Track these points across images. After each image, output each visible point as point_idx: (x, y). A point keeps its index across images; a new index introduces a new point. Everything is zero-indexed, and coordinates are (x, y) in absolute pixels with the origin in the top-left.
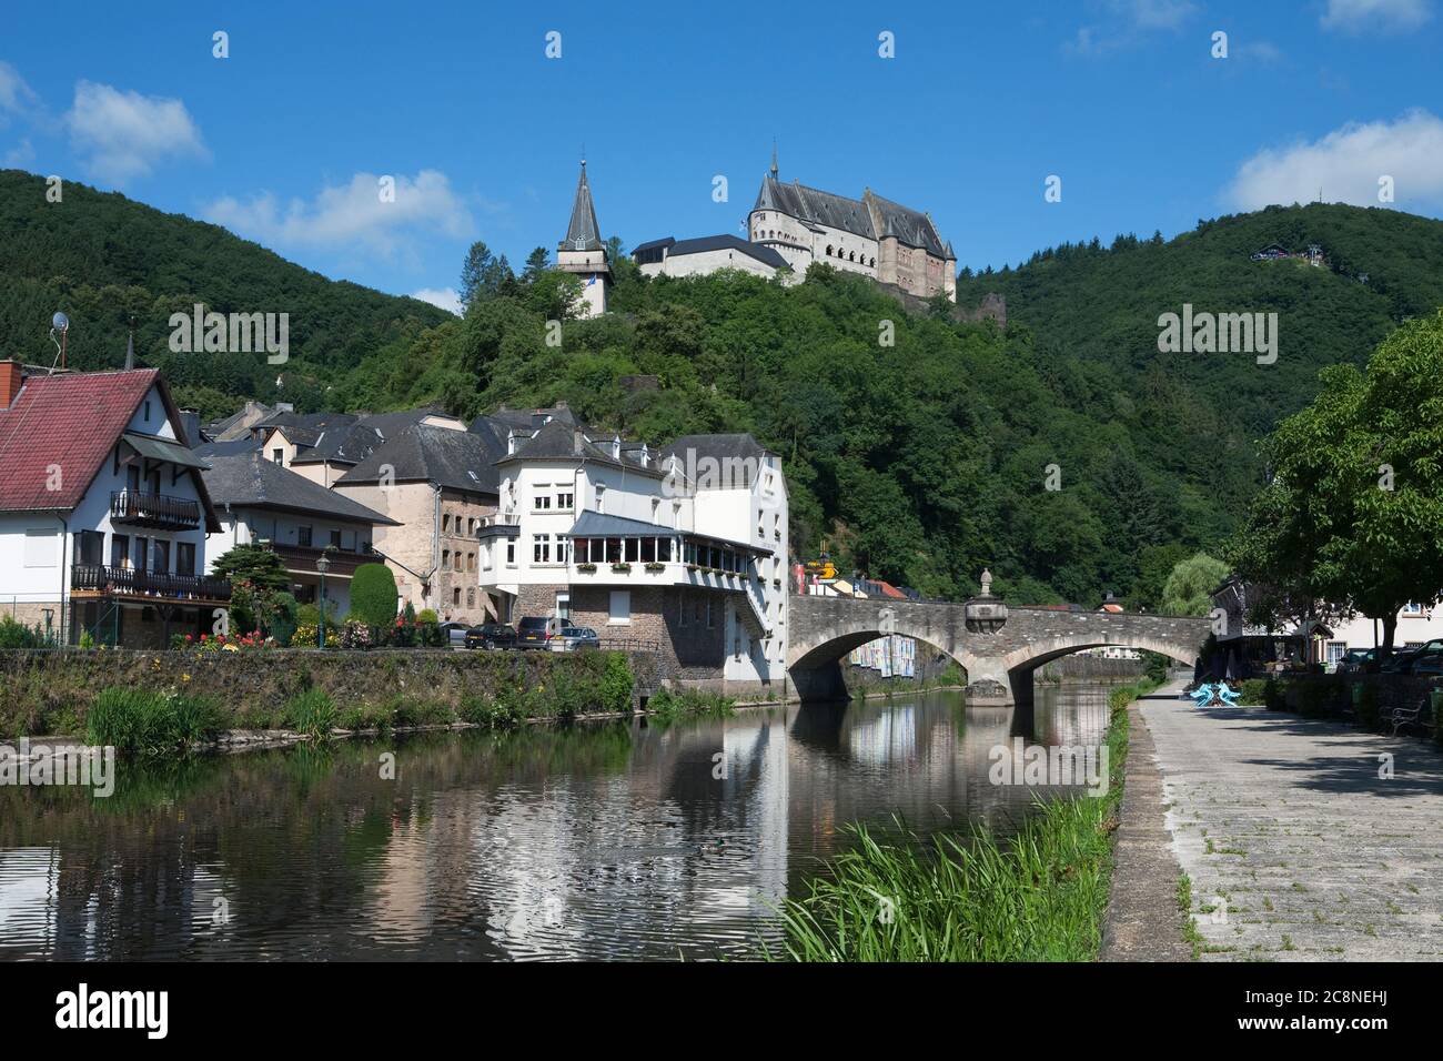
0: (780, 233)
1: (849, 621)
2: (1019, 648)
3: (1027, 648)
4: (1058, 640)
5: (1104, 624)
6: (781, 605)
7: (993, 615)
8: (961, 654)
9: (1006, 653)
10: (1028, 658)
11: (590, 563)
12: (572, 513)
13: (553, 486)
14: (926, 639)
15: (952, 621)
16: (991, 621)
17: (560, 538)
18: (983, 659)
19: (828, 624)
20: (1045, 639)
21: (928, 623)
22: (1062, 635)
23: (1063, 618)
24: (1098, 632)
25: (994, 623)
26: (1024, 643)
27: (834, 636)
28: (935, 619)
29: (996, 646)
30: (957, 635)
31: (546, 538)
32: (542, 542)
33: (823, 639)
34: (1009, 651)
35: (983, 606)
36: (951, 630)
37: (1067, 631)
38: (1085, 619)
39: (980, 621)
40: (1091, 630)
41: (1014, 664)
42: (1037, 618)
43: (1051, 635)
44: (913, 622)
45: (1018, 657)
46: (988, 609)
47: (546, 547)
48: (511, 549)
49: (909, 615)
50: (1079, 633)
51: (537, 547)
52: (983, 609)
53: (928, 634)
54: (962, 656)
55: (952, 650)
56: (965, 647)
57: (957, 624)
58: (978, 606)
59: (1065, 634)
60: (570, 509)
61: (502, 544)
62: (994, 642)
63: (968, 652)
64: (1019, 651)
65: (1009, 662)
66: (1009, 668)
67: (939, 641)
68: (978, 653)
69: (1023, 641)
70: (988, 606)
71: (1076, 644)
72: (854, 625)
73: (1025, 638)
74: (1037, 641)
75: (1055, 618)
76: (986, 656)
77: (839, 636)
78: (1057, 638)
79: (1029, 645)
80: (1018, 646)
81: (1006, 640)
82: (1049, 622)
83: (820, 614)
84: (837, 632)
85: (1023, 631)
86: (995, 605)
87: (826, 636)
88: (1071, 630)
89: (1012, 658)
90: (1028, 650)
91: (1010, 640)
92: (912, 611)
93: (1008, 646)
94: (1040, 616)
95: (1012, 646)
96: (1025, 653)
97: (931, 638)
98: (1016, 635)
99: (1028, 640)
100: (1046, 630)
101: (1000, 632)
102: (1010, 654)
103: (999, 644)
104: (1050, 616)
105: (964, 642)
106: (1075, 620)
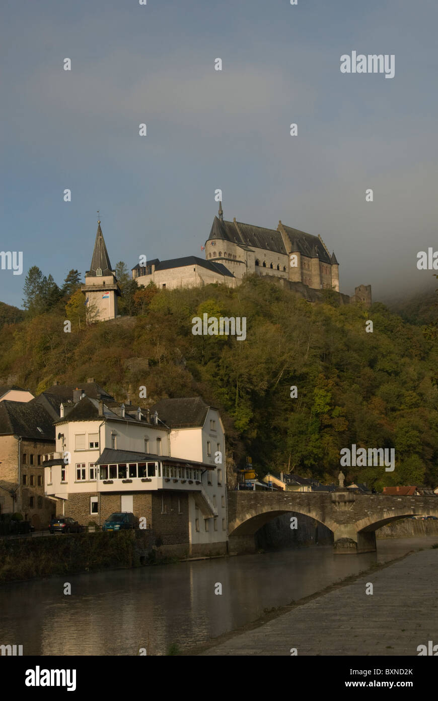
0: (225, 253)
1: (263, 505)
2: (363, 518)
3: (368, 518)
4: (386, 513)
5: (412, 502)
6: (222, 497)
7: (346, 498)
8: (329, 523)
9: (356, 521)
10: (368, 524)
11: (109, 479)
12: (98, 450)
13: (87, 435)
14: (308, 515)
15: (323, 502)
17: (92, 465)
18: (342, 526)
19: (250, 507)
20: (378, 512)
21: (309, 505)
22: (388, 510)
25: (347, 503)
26: (366, 515)
27: (254, 515)
28: (313, 502)
29: (349, 518)
30: (326, 510)
31: (84, 466)
32: (81, 468)
33: (248, 517)
35: (340, 493)
36: (323, 508)
37: (391, 508)
38: (401, 499)
39: (338, 502)
41: (360, 528)
42: (372, 500)
43: (381, 510)
44: (300, 504)
45: (363, 523)
46: (344, 495)
47: (84, 471)
48: (63, 473)
49: (298, 500)
50: (398, 508)
51: (79, 471)
52: (340, 495)
53: (309, 511)
55: (324, 521)
56: (331, 518)
57: (326, 505)
58: (338, 494)
59: (389, 509)
60: (97, 448)
61: (57, 469)
62: (348, 515)
63: (333, 521)
64: (363, 520)
65: (358, 527)
66: (358, 531)
67: (316, 515)
68: (339, 522)
69: (365, 514)
70: (343, 493)
71: (396, 515)
72: (266, 507)
73: (366, 512)
74: (373, 514)
75: (383, 500)
76: (344, 523)
77: (258, 514)
78: (385, 511)
79: (369, 516)
80: (362, 517)
81: (355, 514)
82: (380, 502)
83: (246, 501)
84: (256, 512)
85: (365, 508)
86: (348, 493)
87: (250, 515)
88: (393, 507)
89: (359, 525)
90: (369, 519)
91: (357, 513)
92: (300, 498)
93: (357, 517)
94: (374, 499)
95: (359, 517)
96: (367, 521)
97: (311, 513)
98: (361, 510)
99: (368, 513)
100: (378, 507)
101: (351, 509)
102: (358, 522)
103: (351, 516)
104: (380, 499)
105: (331, 515)
106: (395, 501)
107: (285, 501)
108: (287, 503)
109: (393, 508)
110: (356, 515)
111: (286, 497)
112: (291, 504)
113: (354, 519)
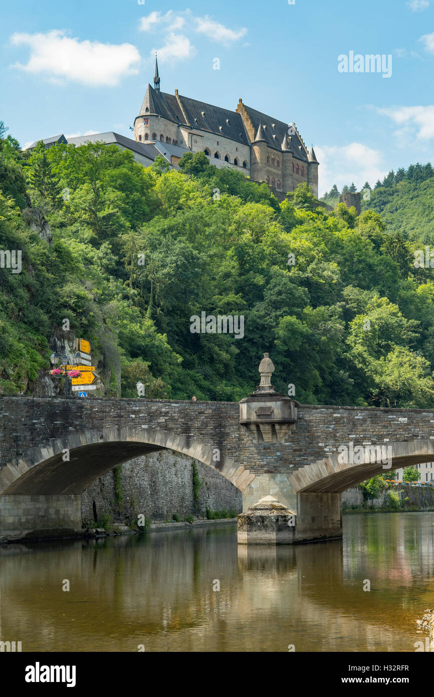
1: (80, 429)
2: (314, 461)
3: (324, 460)
7: (276, 416)
8: (232, 471)
10: (325, 474)
15: (220, 426)
16: (273, 424)
21: (186, 430)
22: (373, 442)
23: (374, 419)
25: (277, 427)
26: (320, 454)
28: (197, 424)
29: (280, 459)
30: (228, 443)
33: (46, 455)
34: (298, 465)
35: (262, 404)
36: (219, 439)
37: (380, 438)
39: (257, 425)
41: (306, 482)
42: (338, 421)
44: (166, 428)
45: (312, 473)
46: (269, 409)
49: (162, 420)
50: (398, 440)
52: (261, 409)
53: (188, 445)
55: (221, 466)
56: (238, 461)
57: (227, 430)
58: (256, 405)
59: (378, 441)
62: (278, 454)
63: (241, 468)
64: (313, 466)
65: (299, 480)
66: (299, 488)
67: (203, 454)
69: (318, 453)
70: (269, 404)
72: (88, 435)
73: (321, 448)
75: (364, 420)
76: (268, 472)
79: (327, 457)
80: (310, 458)
81: (295, 450)
82: (354, 425)
83: (42, 420)
85: (318, 437)
86: (279, 403)
87: (51, 450)
88: (387, 435)
89: (304, 476)
90: (326, 464)
91: (300, 450)
92: (166, 413)
93: (297, 459)
94: (343, 417)
95: (305, 459)
96: (322, 467)
97: (191, 449)
98: (310, 443)
99: (326, 450)
100: (350, 436)
101: (285, 439)
102: (300, 469)
103: (285, 456)
104: (356, 417)
105: (237, 454)
106: (392, 422)
107: (133, 419)
108: (135, 425)
109: (386, 440)
110: (298, 453)
111: (134, 412)
112: (144, 427)
113: (291, 464)
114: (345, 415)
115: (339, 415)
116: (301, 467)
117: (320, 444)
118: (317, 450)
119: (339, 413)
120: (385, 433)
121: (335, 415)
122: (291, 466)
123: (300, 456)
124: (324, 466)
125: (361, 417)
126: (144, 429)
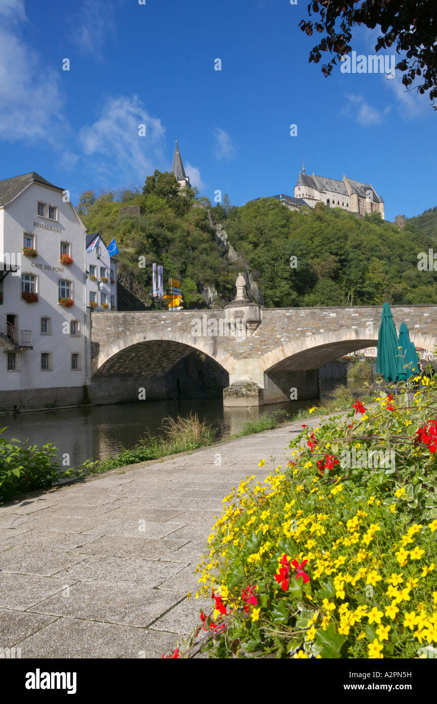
1: (133, 333)
2: (274, 349)
3: (280, 348)
4: (309, 338)
5: (354, 319)
7: (246, 317)
8: (223, 357)
9: (262, 354)
10: (282, 358)
14: (194, 345)
18: (242, 361)
19: (118, 336)
20: (298, 338)
23: (314, 316)
24: (348, 327)
25: (248, 325)
26: (278, 343)
27: (123, 347)
29: (253, 348)
30: (219, 339)
33: (115, 350)
34: (264, 352)
35: (237, 309)
37: (318, 330)
38: (335, 314)
40: (341, 326)
41: (270, 364)
42: (289, 318)
43: (303, 333)
44: (182, 330)
45: (273, 357)
46: (242, 312)
49: (179, 324)
50: (330, 330)
52: (237, 312)
53: (195, 340)
54: (223, 359)
55: (215, 353)
56: (226, 350)
58: (233, 310)
59: (316, 332)
62: (251, 344)
63: (228, 355)
64: (273, 351)
65: (265, 363)
66: (265, 369)
67: (205, 346)
68: (236, 356)
69: (276, 343)
71: (327, 343)
72: (137, 336)
73: (279, 338)
74: (290, 340)
75: (307, 317)
76: (245, 358)
77: (127, 346)
78: (308, 336)
79: (283, 345)
80: (272, 347)
81: (262, 341)
83: (113, 328)
84: (125, 343)
85: (277, 331)
88: (322, 327)
89: (268, 359)
90: (282, 351)
91: (265, 341)
93: (263, 347)
94: (291, 316)
95: (268, 347)
96: (279, 353)
97: (197, 343)
98: (271, 336)
99: (282, 340)
100: (298, 329)
101: (255, 334)
102: (265, 355)
103: (255, 346)
104: (301, 315)
105: (225, 346)
106: (325, 317)
107: (162, 325)
108: (164, 328)
109: (322, 331)
110: (263, 343)
112: (169, 329)
113: (259, 351)
114: (294, 314)
115: (289, 314)
116: (266, 353)
117: (278, 336)
118: (276, 340)
119: (289, 313)
120: (321, 325)
121: (287, 314)
122: (260, 353)
123: (265, 345)
124: (281, 352)
125: (304, 315)
126: (169, 331)
